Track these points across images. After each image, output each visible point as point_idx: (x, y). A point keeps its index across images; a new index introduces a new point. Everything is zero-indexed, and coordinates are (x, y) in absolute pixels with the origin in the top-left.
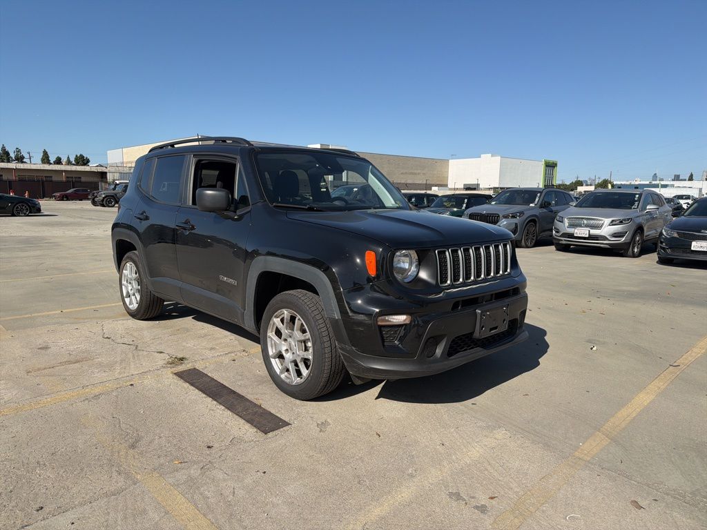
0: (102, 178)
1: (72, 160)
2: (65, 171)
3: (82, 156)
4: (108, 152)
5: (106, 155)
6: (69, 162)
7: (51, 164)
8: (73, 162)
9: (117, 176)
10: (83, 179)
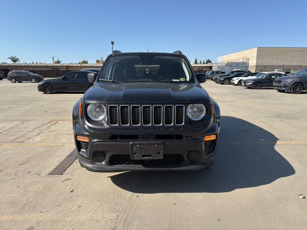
0: (211, 69)
1: (205, 62)
2: (197, 67)
3: (209, 60)
4: (218, 58)
5: (217, 59)
6: (204, 63)
7: (197, 64)
8: (206, 63)
9: (216, 67)
10: (204, 70)
